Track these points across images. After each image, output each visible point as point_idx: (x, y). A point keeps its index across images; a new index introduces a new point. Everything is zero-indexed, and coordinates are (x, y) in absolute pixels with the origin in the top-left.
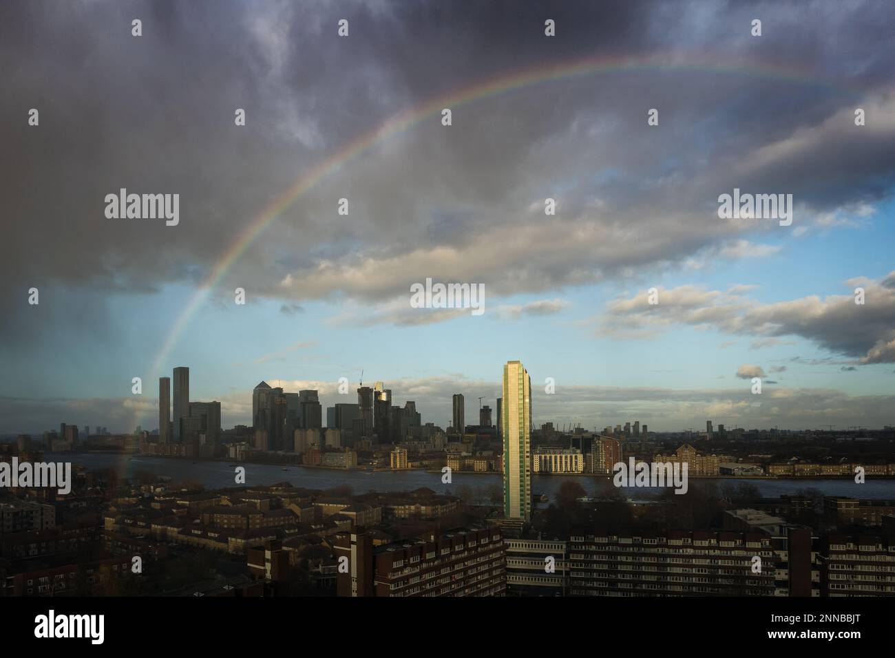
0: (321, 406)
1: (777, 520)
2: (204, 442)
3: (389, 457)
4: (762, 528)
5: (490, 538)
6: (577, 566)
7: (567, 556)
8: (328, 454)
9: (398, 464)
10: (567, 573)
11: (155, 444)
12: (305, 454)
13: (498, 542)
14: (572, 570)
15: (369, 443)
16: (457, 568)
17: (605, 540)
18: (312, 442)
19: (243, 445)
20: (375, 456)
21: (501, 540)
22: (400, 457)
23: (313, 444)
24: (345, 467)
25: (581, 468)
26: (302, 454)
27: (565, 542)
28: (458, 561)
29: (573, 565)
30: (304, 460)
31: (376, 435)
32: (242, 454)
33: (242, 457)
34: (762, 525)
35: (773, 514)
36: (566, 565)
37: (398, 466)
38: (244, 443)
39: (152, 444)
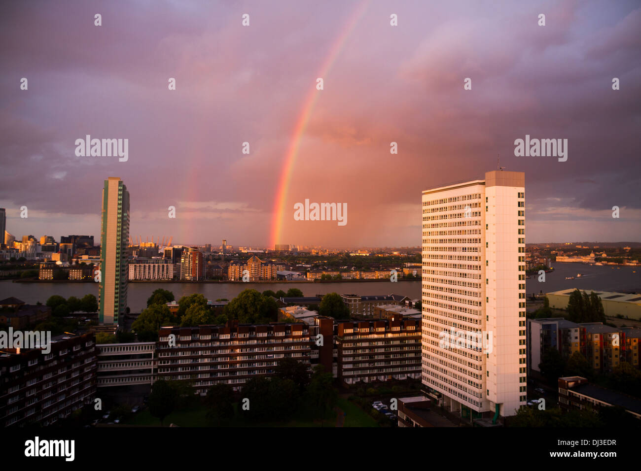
1: (313, 313)
4: (304, 320)
5: (83, 345)
6: (164, 363)
7: (156, 356)
10: (155, 370)
13: (91, 347)
14: (159, 367)
16: (45, 378)
17: (189, 338)
21: (94, 345)
25: (171, 276)
27: (154, 343)
28: (46, 372)
29: (161, 363)
34: (303, 318)
35: (310, 309)
36: (154, 364)
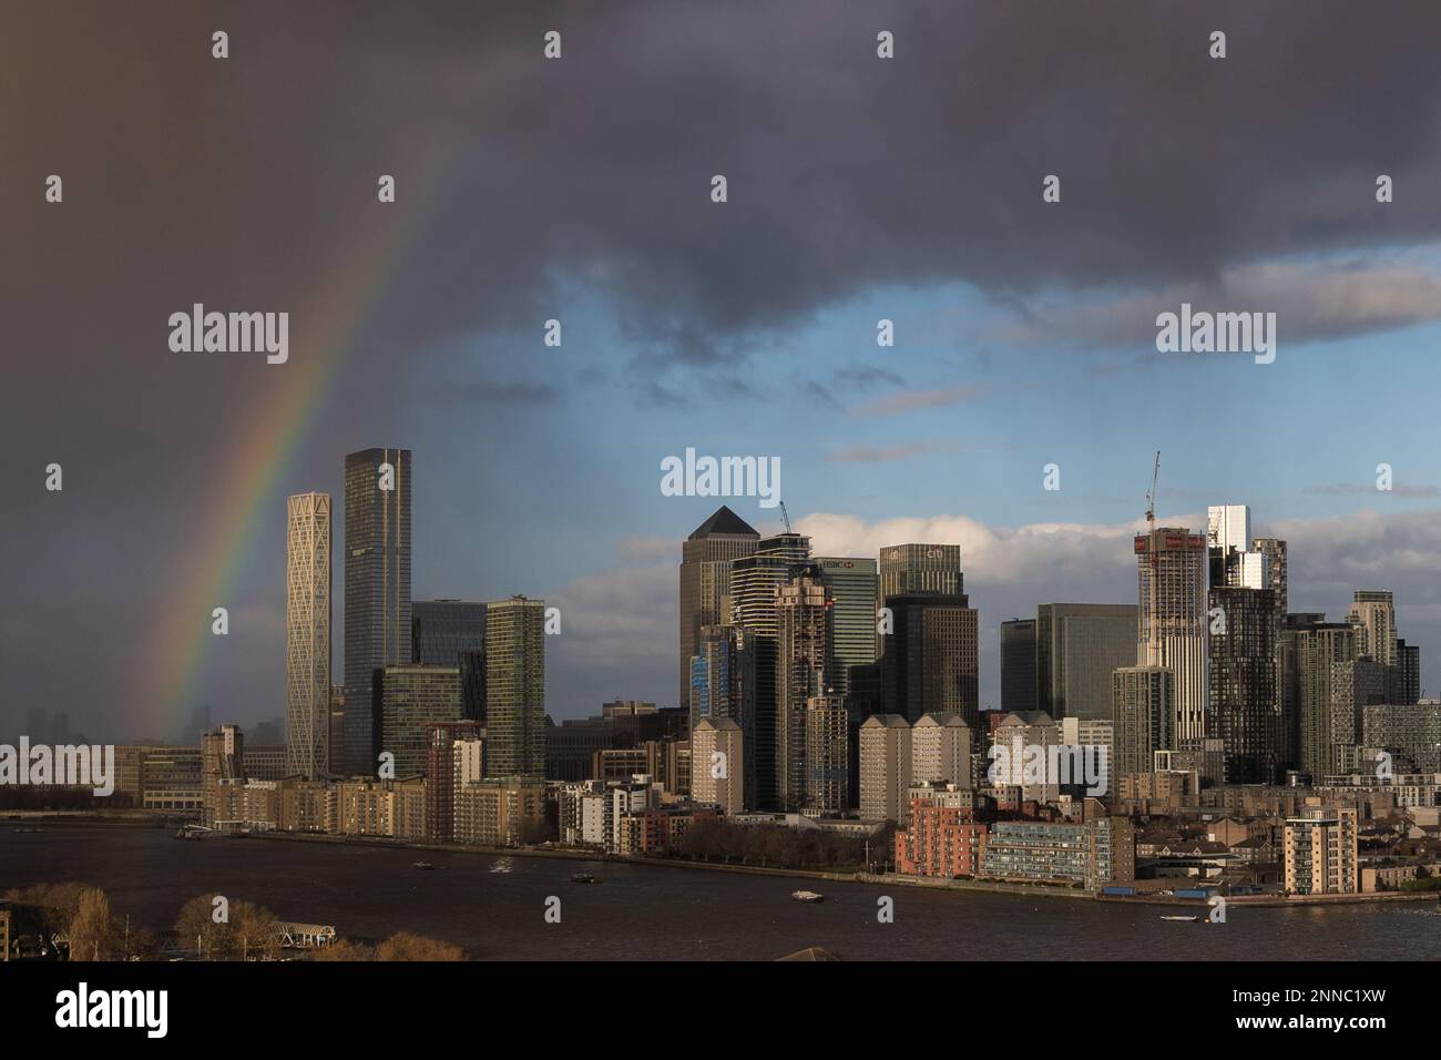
0: (975, 612)
2: (476, 776)
3: (1278, 842)
8: (1001, 826)
9: (1317, 876)
11: (270, 785)
12: (903, 828)
15: (1186, 780)
18: (936, 776)
19: (639, 787)
20: (1212, 838)
22: (1326, 845)
23: (940, 785)
24: (1080, 886)
26: (890, 828)
30: (901, 855)
31: (1215, 745)
32: (634, 828)
33: (634, 843)
37: (1317, 886)
38: (641, 779)
39: (253, 784)
